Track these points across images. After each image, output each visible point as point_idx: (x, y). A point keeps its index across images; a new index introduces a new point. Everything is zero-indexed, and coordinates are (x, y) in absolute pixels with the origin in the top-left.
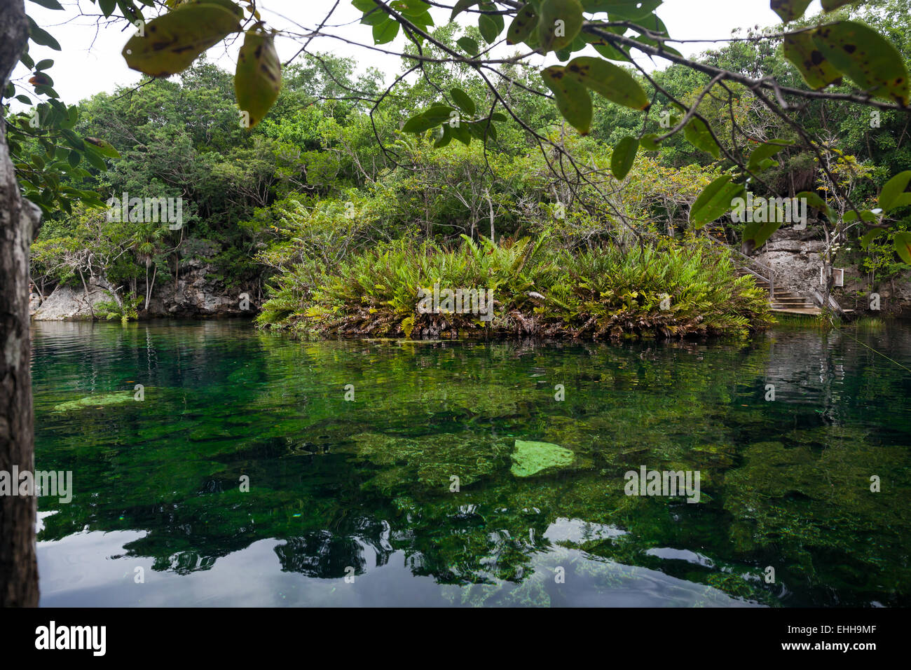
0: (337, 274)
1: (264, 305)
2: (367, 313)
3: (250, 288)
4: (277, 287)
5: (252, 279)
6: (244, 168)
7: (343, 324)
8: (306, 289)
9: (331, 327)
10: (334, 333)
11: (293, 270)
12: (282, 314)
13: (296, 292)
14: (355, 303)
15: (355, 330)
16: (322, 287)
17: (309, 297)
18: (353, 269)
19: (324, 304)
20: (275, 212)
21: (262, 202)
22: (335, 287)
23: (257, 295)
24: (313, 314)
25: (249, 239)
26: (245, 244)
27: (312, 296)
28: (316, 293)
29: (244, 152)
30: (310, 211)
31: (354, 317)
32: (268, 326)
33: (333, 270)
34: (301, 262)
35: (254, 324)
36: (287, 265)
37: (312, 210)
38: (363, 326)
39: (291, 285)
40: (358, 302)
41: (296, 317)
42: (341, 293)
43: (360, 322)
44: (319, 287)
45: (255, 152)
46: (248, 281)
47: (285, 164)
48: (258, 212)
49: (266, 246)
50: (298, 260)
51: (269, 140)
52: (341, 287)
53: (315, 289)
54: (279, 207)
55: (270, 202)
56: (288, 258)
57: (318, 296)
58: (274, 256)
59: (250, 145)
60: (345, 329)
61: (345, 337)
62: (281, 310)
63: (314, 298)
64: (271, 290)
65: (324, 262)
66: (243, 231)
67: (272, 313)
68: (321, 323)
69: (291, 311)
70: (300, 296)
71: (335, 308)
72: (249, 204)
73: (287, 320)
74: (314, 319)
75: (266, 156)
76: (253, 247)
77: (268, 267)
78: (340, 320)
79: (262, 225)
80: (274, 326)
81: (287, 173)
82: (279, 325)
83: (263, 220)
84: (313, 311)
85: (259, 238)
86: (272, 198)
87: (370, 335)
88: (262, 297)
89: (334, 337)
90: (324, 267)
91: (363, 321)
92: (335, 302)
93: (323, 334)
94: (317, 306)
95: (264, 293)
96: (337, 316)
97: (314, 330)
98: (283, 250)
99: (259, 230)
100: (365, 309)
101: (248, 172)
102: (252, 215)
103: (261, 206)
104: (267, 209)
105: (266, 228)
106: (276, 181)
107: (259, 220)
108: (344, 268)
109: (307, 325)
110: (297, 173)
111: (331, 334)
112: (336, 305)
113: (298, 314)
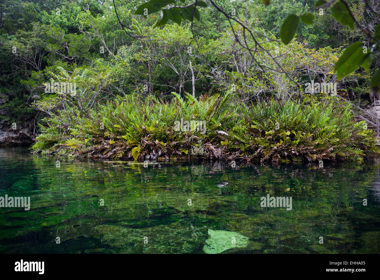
0: (88, 117)
1: (37, 138)
2: (108, 144)
3: (28, 126)
4: (47, 126)
5: (29, 120)
6: (25, 44)
7: (91, 151)
8: (66, 127)
9: (83, 153)
10: (85, 157)
11: (57, 114)
12: (50, 144)
13: (59, 129)
14: (100, 137)
15: (100, 155)
16: (78, 126)
17: (68, 133)
18: (99, 114)
19: (78, 138)
20: (46, 74)
21: (37, 68)
22: (86, 126)
23: (32, 131)
24: (71, 144)
25: (28, 93)
26: (25, 96)
27: (71, 132)
28: (73, 130)
29: (26, 33)
30: (70, 74)
31: (99, 147)
32: (40, 152)
33: (85, 114)
34: (63, 109)
35: (30, 151)
36: (53, 110)
37: (71, 74)
38: (105, 152)
39: (56, 124)
40: (102, 136)
41: (59, 146)
42: (90, 130)
43: (103, 150)
44: (75, 126)
45: (34, 33)
46: (26, 121)
47: (54, 42)
48: (34, 74)
49: (39, 97)
50: (61, 107)
51: (43, 26)
52: (90, 126)
53: (72, 127)
54: (49, 71)
55: (43, 68)
56: (54, 106)
57: (74, 132)
58: (44, 105)
59: (30, 29)
60: (92, 155)
61: (92, 159)
62: (49, 141)
63: (72, 133)
64: (42, 128)
65: (79, 109)
66: (24, 87)
67: (42, 143)
68: (76, 150)
69: (56, 142)
70: (62, 131)
71: (86, 141)
72: (28, 69)
73: (53, 148)
74: (72, 147)
75: (40, 37)
76: (31, 98)
77: (40, 111)
78: (90, 148)
79: (37, 83)
80: (44, 152)
81: (54, 48)
82: (47, 151)
83: (38, 80)
84: (71, 142)
85: (34, 92)
86: (44, 65)
87: (110, 159)
88: (36, 132)
89: (85, 160)
90: (79, 112)
91: (106, 149)
92: (86, 136)
93: (77, 158)
94: (74, 139)
95: (37, 129)
96: (87, 146)
97: (71, 155)
98: (51, 101)
99: (35, 86)
100: (106, 141)
101: (28, 47)
102: (30, 76)
103: (36, 70)
104: (40, 72)
105: (39, 85)
106: (47, 53)
107: (35, 80)
108: (93, 113)
109: (67, 151)
110: (61, 48)
111: (83, 158)
112: (87, 138)
113: (60, 144)
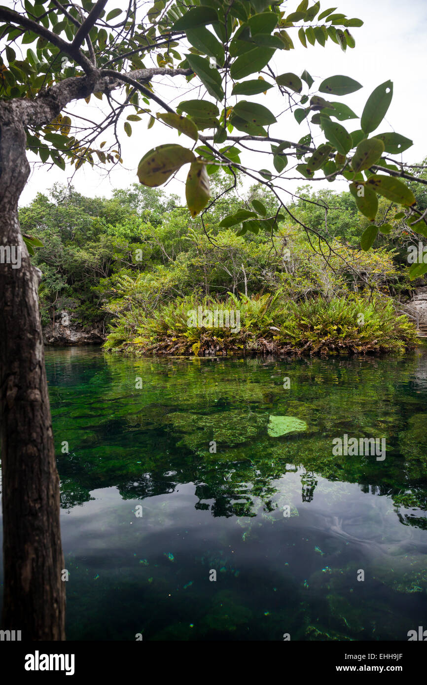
0: (152, 317)
1: (108, 337)
2: (171, 341)
3: (98, 327)
4: (115, 326)
5: (99, 321)
6: (94, 254)
7: (156, 347)
8: (133, 327)
9: (149, 350)
10: (151, 353)
11: (125, 315)
12: (119, 342)
13: (127, 328)
14: (163, 335)
15: (164, 352)
16: (143, 325)
17: (135, 332)
18: (162, 314)
19: (144, 336)
20: (112, 281)
21: (105, 275)
22: (151, 325)
23: (102, 331)
24: (138, 342)
25: (97, 297)
26: (95, 300)
27: (137, 331)
28: (139, 329)
29: (94, 244)
30: (135, 280)
31: (163, 344)
32: (110, 350)
33: (149, 315)
34: (130, 310)
35: (101, 349)
36: (121, 312)
37: (135, 279)
38: (168, 349)
39: (124, 325)
40: (165, 334)
41: (127, 344)
42: (155, 329)
43: (167, 346)
44: (141, 326)
45: (101, 244)
46: (97, 322)
47: (119, 251)
48: (102, 280)
49: (108, 301)
50: (127, 309)
51: (110, 237)
52: (154, 325)
53: (139, 326)
54: (115, 277)
55: (109, 275)
56: (122, 308)
57: (140, 331)
58: (112, 307)
59: (98, 240)
60: (157, 351)
61: (158, 355)
62: (118, 340)
63: (138, 332)
64: (112, 328)
65: (144, 310)
66: (94, 292)
67: (112, 342)
68: (143, 347)
69: (124, 340)
70: (130, 331)
71: (151, 338)
72: (97, 276)
73: (122, 346)
74: (139, 345)
75: (107, 247)
76: (100, 302)
77: (109, 313)
78: (154, 345)
79: (105, 289)
80: (114, 349)
81: (120, 257)
82: (117, 349)
83: (106, 286)
84: (138, 340)
85: (103, 297)
86: (111, 272)
87: (173, 354)
88: (105, 332)
89: (151, 355)
90: (144, 313)
91: (169, 345)
92: (151, 335)
93: (143, 354)
94: (140, 337)
95: (106, 330)
96: (152, 343)
97: (138, 352)
98: (118, 304)
99: (103, 291)
100: (169, 338)
101: (97, 256)
102: (99, 282)
103: (104, 277)
104: (107, 279)
105: (107, 290)
106: (113, 262)
107: (103, 286)
108: (156, 314)
109: (134, 348)
110: (126, 257)
111: (149, 354)
112: (152, 336)
113: (129, 342)
